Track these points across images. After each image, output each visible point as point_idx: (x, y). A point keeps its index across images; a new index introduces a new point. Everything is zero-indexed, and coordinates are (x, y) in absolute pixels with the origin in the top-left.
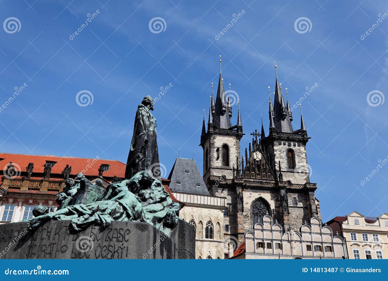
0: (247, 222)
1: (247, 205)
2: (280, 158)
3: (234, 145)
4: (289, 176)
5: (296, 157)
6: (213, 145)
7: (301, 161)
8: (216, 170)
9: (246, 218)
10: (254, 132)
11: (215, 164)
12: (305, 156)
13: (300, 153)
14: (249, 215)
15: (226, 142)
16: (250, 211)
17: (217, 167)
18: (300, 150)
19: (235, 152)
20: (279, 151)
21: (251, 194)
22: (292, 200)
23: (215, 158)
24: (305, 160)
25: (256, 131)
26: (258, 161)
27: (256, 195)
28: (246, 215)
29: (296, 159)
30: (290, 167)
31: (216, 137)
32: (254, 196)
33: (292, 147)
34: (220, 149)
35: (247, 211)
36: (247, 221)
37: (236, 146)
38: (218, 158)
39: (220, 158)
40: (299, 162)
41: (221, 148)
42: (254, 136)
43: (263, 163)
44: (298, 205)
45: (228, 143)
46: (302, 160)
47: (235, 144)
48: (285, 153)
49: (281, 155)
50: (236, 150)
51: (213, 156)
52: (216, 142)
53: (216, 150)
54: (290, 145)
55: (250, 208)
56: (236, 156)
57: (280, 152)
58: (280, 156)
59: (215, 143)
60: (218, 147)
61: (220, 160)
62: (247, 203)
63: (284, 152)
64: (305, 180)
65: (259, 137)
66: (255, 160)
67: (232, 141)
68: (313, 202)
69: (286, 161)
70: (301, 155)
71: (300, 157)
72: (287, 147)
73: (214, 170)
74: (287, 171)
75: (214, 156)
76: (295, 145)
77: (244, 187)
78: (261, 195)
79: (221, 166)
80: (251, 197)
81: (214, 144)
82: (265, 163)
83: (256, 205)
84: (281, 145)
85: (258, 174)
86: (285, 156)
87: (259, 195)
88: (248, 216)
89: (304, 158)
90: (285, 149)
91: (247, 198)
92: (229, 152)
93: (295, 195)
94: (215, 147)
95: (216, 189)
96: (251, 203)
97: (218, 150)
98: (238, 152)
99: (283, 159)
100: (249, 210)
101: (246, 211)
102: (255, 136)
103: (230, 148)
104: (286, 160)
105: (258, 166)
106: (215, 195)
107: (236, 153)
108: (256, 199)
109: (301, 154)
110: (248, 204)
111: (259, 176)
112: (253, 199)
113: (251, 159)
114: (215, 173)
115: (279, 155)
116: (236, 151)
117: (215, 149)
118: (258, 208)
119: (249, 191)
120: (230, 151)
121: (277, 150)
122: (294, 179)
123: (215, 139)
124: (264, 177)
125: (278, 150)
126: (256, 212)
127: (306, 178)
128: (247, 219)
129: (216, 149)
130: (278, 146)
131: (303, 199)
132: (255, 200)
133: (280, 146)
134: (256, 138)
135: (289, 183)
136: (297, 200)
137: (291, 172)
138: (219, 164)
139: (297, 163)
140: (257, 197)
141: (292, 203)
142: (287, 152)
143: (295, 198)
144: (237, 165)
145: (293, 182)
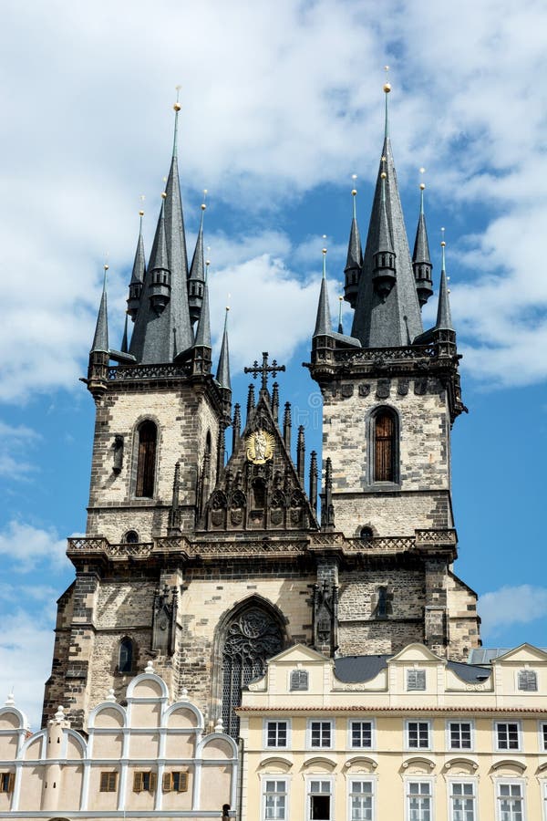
0: (197, 687)
1: (204, 627)
2: (343, 448)
3: (178, 419)
4: (369, 508)
5: (405, 434)
6: (104, 428)
7: (422, 448)
8: (107, 516)
9: (195, 674)
10: (256, 362)
11: (104, 495)
12: (440, 427)
13: (422, 417)
14: (207, 663)
15: (151, 412)
16: (210, 649)
17: (110, 503)
18: (420, 406)
19: (180, 444)
20: (339, 420)
21: (220, 588)
22: (369, 599)
23: (107, 473)
24: (437, 444)
25: (265, 355)
26: (257, 466)
27: (236, 591)
28: (197, 665)
29: (401, 443)
30: (378, 477)
31: (117, 399)
32: (232, 595)
33: (392, 401)
34: (126, 439)
35: (202, 650)
36: (198, 683)
37: (183, 422)
38: (117, 471)
39: (124, 471)
40: (412, 454)
41: (130, 434)
42: (255, 378)
43: (278, 472)
44: (391, 613)
45: (157, 414)
46: (427, 444)
47: (182, 414)
48: (362, 425)
49: (346, 435)
50: (182, 435)
51: (101, 465)
52: (114, 418)
53: (113, 445)
54: (383, 394)
55: (211, 639)
56: (182, 456)
57: (343, 426)
58: (344, 439)
59: (110, 422)
60: (119, 432)
61: (124, 480)
62: (204, 622)
63: (357, 421)
64: (429, 517)
65: (274, 377)
66: (248, 463)
67: (172, 405)
68: (436, 599)
69: (365, 454)
70: (427, 428)
71: (418, 435)
72: (371, 401)
73: (100, 518)
74: (362, 490)
75: (104, 465)
76: (402, 393)
77: (195, 568)
78: (255, 587)
79: (125, 499)
80: (219, 598)
81: (107, 422)
82: (286, 472)
83: (238, 627)
84: (349, 397)
85: (254, 515)
86: (362, 438)
87: (248, 587)
88: (203, 668)
89: (434, 436)
90: (364, 409)
91: (206, 603)
92: (158, 447)
93: (383, 577)
94: (111, 435)
95: (89, 583)
96: (219, 620)
97: (119, 444)
98: (188, 442)
99: (351, 447)
100: (208, 646)
101: (197, 650)
103: (163, 433)
104: (363, 450)
105: (259, 486)
106: (84, 605)
107: (181, 447)
108: (237, 605)
109: (427, 423)
110: (209, 624)
111: (257, 521)
112: (227, 604)
113: (237, 461)
114: (103, 526)
115: (338, 435)
116: (183, 440)
117: (109, 440)
118: (244, 637)
119: (216, 578)
120: (162, 442)
121: (334, 417)
122: (387, 519)
123: (112, 404)
124: (275, 523)
125: (338, 417)
126: (237, 649)
127: (432, 511)
128: (199, 678)
129: (113, 440)
130: (339, 403)
131: (411, 589)
132: (232, 607)
133: (346, 401)
134: (264, 381)
135: (367, 534)
136: (391, 597)
137: (379, 495)
138: (118, 492)
139: (404, 458)
140: (240, 598)
141: (368, 607)
142: (372, 420)
143: (382, 589)
144: (176, 489)
145: (381, 532)
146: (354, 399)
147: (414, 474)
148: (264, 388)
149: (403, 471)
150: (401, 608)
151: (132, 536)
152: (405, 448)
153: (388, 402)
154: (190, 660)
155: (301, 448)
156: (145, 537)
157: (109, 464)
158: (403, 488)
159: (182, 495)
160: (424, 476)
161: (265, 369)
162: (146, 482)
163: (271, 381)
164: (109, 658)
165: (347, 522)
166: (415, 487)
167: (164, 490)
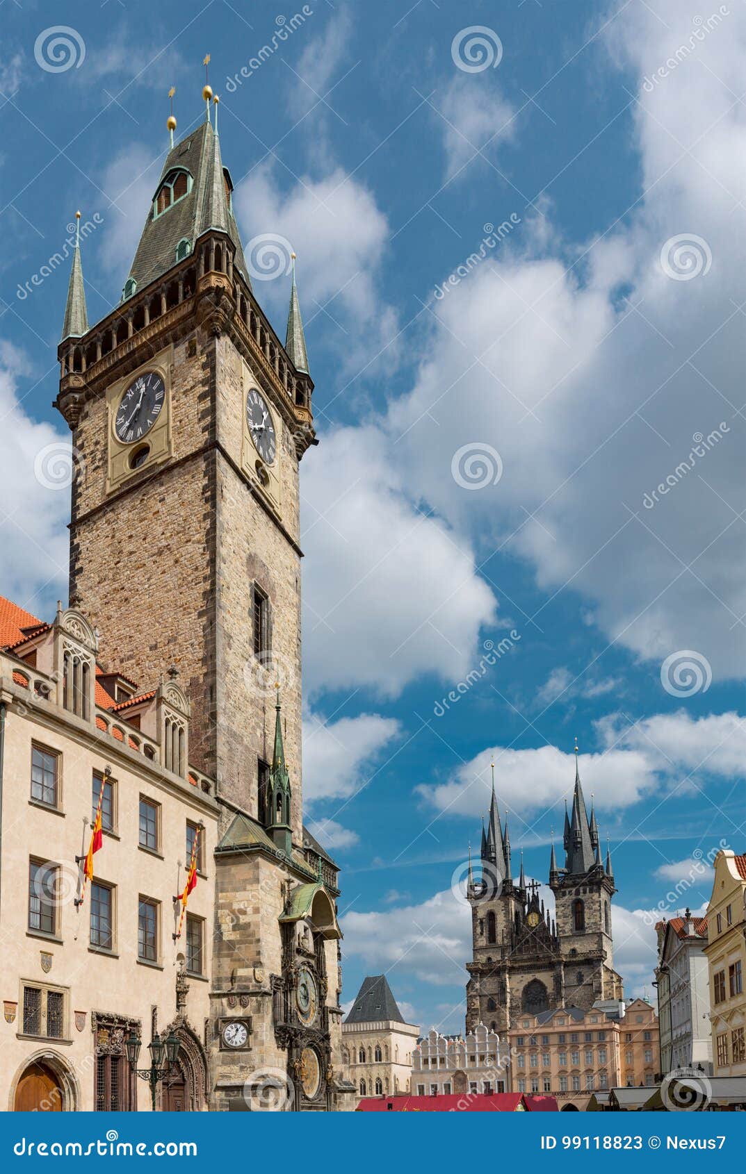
1: (517, 992)
2: (564, 918)
3: (502, 910)
4: (574, 942)
5: (586, 910)
6: (475, 916)
7: (593, 915)
8: (480, 951)
10: (530, 883)
11: (478, 944)
12: (599, 906)
13: (592, 903)
14: (519, 1005)
15: (492, 908)
16: (519, 1000)
17: (481, 947)
18: (591, 898)
20: (562, 906)
21: (522, 977)
23: (478, 934)
25: (533, 880)
26: (532, 928)
27: (528, 977)
29: (585, 914)
30: (577, 929)
32: (527, 979)
33: (581, 896)
34: (484, 920)
35: (516, 1000)
37: (504, 911)
38: (482, 934)
39: (484, 933)
40: (589, 918)
41: (485, 918)
43: (540, 929)
44: (583, 981)
45: (494, 909)
47: (503, 908)
48: (570, 907)
50: (504, 917)
52: (479, 912)
53: (479, 923)
54: (577, 893)
55: (521, 996)
56: (504, 925)
57: (563, 908)
58: (564, 914)
59: (477, 914)
60: (481, 917)
61: (485, 937)
62: (518, 990)
63: (568, 906)
66: (529, 927)
67: (499, 904)
69: (571, 920)
70: (594, 907)
71: (591, 910)
72: (574, 897)
73: (477, 953)
74: (570, 935)
75: (476, 932)
76: (585, 892)
77: (512, 970)
78: (535, 976)
79: (486, 945)
80: (522, 981)
82: (543, 929)
83: (530, 991)
85: (533, 947)
86: (570, 913)
87: (532, 976)
88: (518, 1007)
89: (596, 910)
90: (570, 900)
91: (518, 983)
92: (495, 922)
93: (579, 968)
94: (478, 919)
95: (476, 979)
96: (523, 989)
97: (481, 923)
98: (506, 920)
99: (567, 917)
102: (531, 889)
103: (497, 916)
104: (570, 918)
105: (534, 935)
106: (475, 987)
107: (504, 922)
108: (529, 983)
109: (593, 905)
111: (535, 950)
112: (525, 983)
113: (525, 926)
114: (479, 956)
116: (504, 919)
117: (477, 921)
118: (533, 994)
120: (497, 920)
122: (581, 946)
123: (478, 906)
126: (530, 999)
127: (597, 941)
128: (518, 1010)
129: (479, 921)
131: (589, 972)
132: (527, 984)
133: (564, 898)
134: (533, 891)
135: (574, 950)
136: (583, 976)
137: (577, 936)
138: (483, 942)
139: (587, 921)
140: (530, 980)
141: (575, 980)
142: (574, 905)
143: (580, 973)
144: (503, 940)
145: (579, 951)
146: (566, 897)
147: (591, 926)
148: (533, 894)
149: (586, 926)
150: (587, 980)
151: (489, 959)
152: (586, 916)
153: (580, 897)
154: (514, 1005)
155: (548, 918)
156: (494, 959)
157: (479, 930)
158: (586, 933)
159: (506, 941)
160: (594, 927)
161: (533, 886)
162: (492, 938)
163: (536, 891)
164: (486, 1006)
165: (565, 949)
166: (590, 932)
167: (499, 939)
